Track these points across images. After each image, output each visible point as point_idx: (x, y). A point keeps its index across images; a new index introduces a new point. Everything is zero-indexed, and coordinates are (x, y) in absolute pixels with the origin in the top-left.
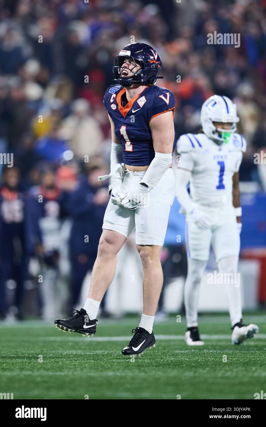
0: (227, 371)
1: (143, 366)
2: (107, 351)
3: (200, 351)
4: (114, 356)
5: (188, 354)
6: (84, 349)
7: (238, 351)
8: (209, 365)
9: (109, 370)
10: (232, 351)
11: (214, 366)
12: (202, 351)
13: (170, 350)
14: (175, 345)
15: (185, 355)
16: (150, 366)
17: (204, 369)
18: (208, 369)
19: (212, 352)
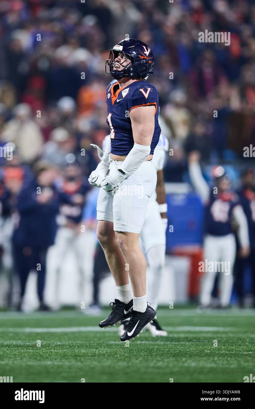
0: (159, 361)
1: (80, 356)
2: (45, 342)
3: (133, 342)
4: (52, 346)
5: (122, 344)
6: (24, 340)
7: (169, 343)
8: (142, 355)
9: (47, 360)
10: (163, 343)
11: (146, 357)
12: (135, 342)
13: (105, 341)
14: (109, 337)
15: (119, 346)
16: (86, 356)
17: (137, 359)
18: (140, 359)
19: (144, 344)
